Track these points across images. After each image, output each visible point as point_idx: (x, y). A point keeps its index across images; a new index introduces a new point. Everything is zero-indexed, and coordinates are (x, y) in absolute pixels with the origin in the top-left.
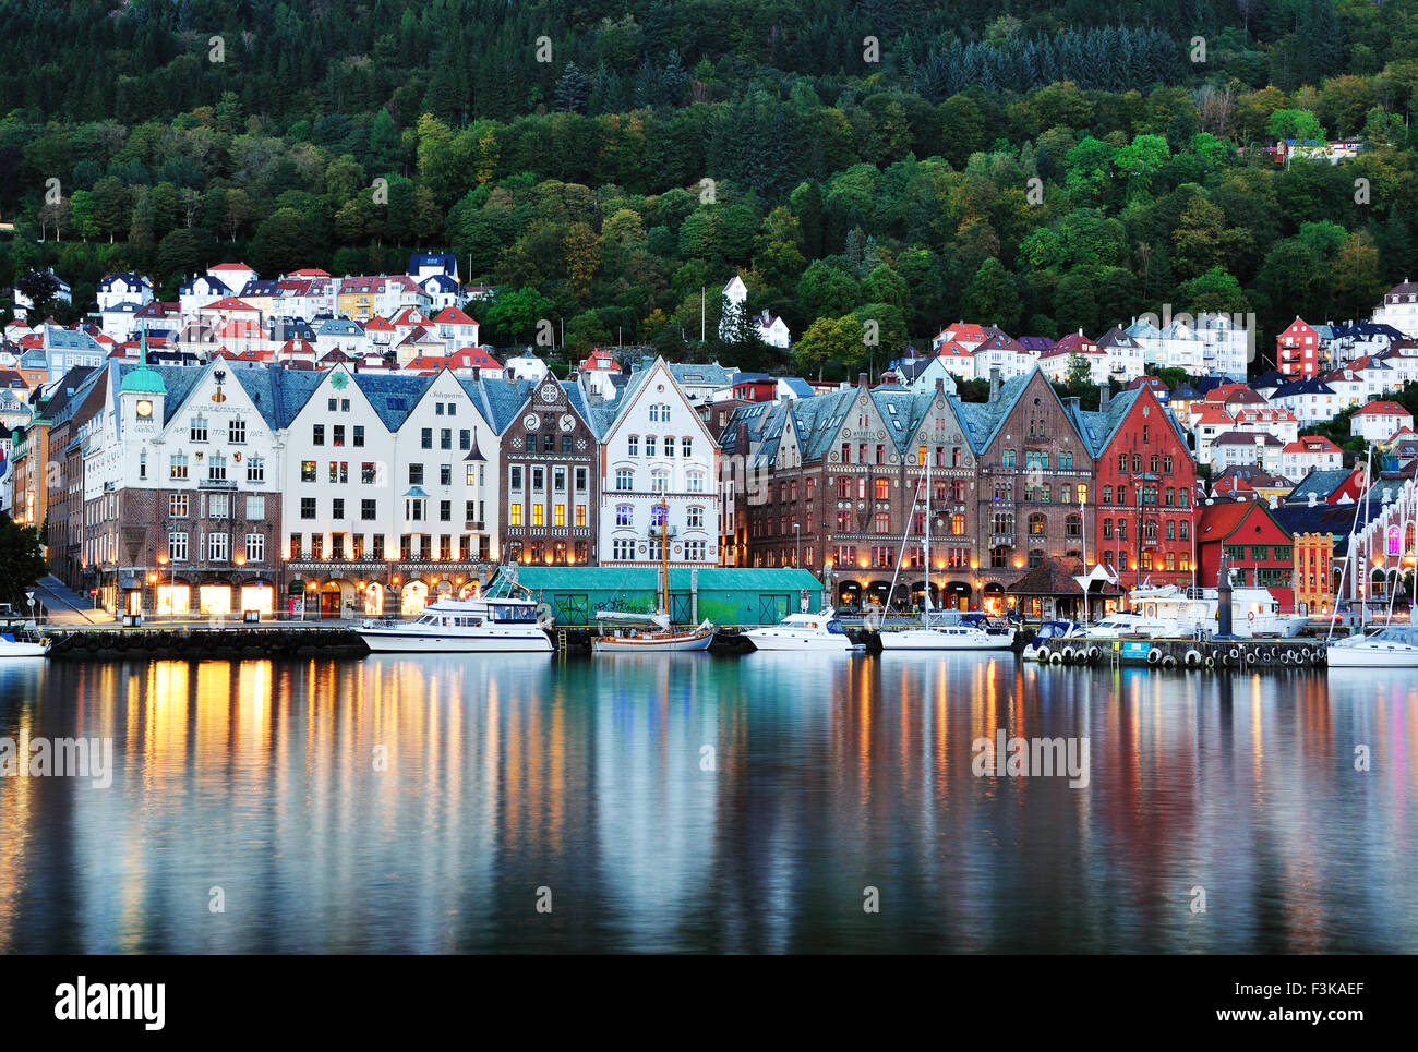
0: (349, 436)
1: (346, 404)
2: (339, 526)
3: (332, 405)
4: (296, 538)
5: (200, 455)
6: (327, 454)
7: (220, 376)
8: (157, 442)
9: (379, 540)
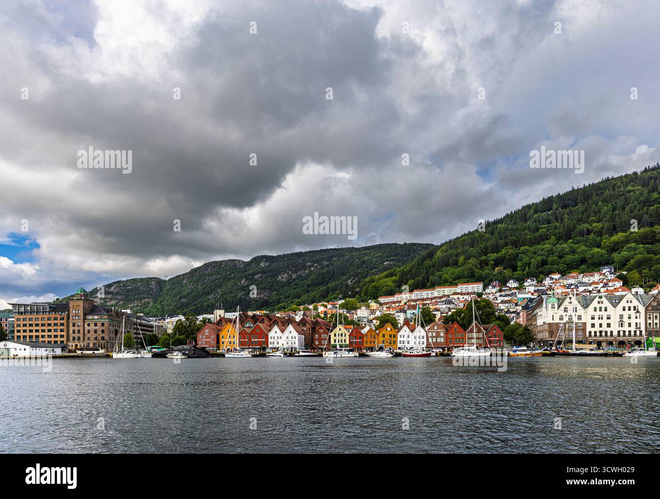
0: (603, 309)
1: (602, 302)
2: (601, 329)
3: (599, 303)
4: (590, 332)
5: (566, 315)
6: (598, 313)
7: (570, 298)
8: (556, 313)
9: (612, 332)
